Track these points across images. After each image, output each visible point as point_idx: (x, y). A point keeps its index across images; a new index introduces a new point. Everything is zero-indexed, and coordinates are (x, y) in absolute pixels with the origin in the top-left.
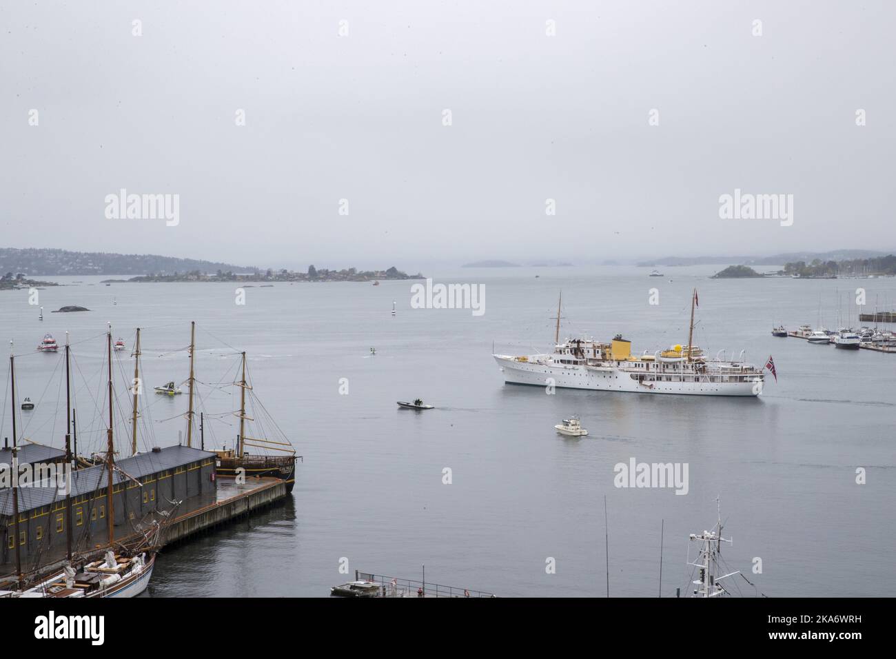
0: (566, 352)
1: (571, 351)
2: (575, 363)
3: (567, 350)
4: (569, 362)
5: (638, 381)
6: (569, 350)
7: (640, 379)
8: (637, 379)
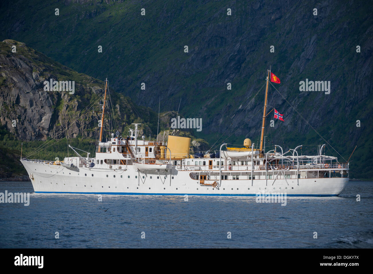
0: (112, 150)
1: (118, 149)
2: (123, 162)
3: (113, 147)
4: (115, 162)
5: (199, 181)
6: (116, 147)
7: (201, 178)
8: (198, 179)
